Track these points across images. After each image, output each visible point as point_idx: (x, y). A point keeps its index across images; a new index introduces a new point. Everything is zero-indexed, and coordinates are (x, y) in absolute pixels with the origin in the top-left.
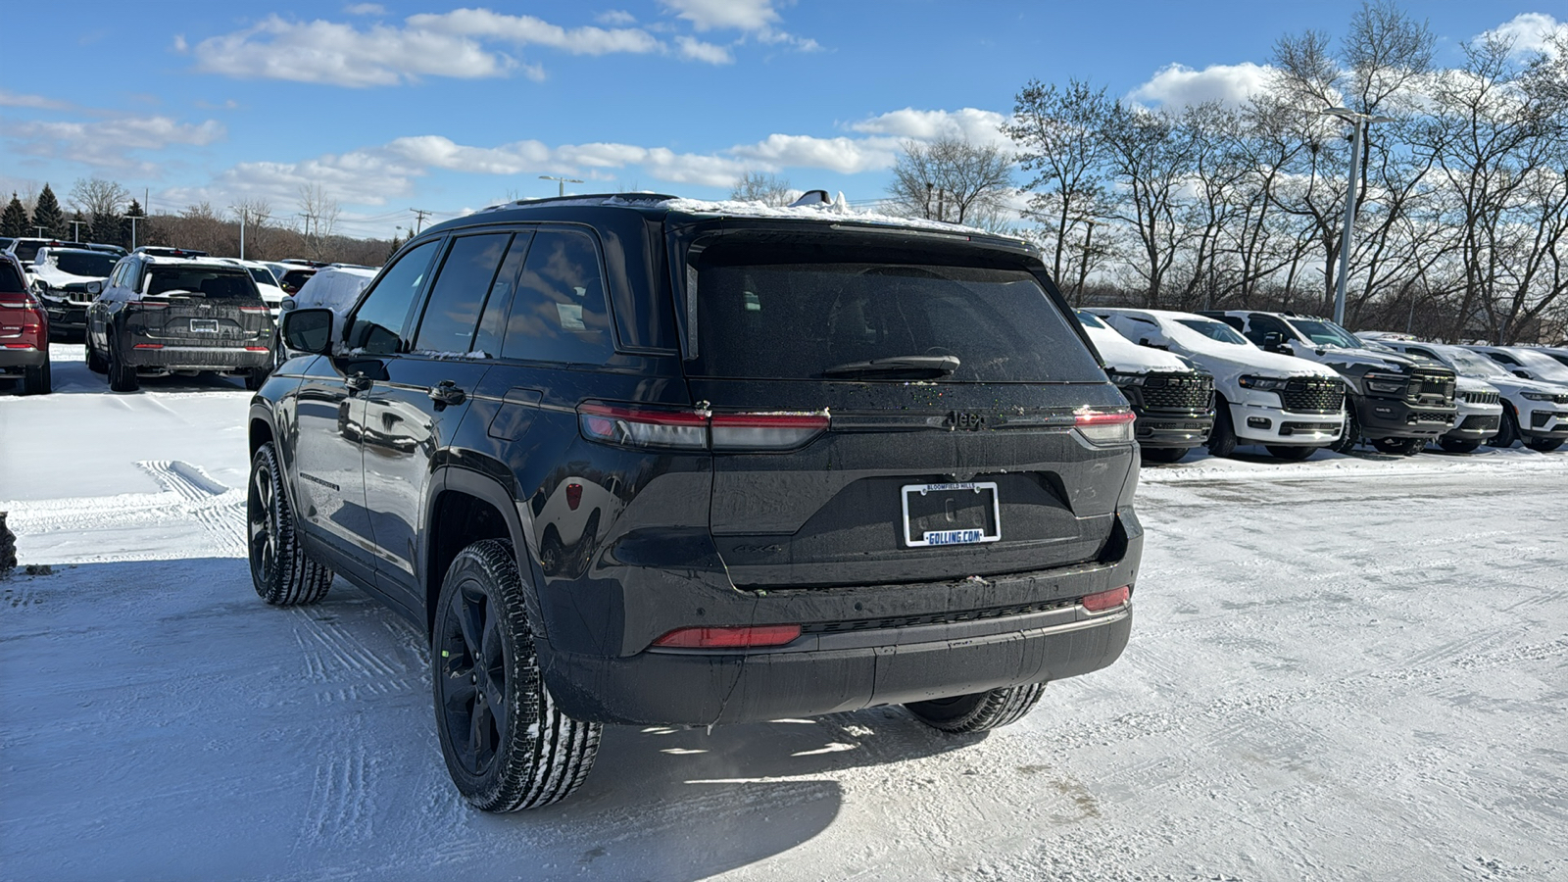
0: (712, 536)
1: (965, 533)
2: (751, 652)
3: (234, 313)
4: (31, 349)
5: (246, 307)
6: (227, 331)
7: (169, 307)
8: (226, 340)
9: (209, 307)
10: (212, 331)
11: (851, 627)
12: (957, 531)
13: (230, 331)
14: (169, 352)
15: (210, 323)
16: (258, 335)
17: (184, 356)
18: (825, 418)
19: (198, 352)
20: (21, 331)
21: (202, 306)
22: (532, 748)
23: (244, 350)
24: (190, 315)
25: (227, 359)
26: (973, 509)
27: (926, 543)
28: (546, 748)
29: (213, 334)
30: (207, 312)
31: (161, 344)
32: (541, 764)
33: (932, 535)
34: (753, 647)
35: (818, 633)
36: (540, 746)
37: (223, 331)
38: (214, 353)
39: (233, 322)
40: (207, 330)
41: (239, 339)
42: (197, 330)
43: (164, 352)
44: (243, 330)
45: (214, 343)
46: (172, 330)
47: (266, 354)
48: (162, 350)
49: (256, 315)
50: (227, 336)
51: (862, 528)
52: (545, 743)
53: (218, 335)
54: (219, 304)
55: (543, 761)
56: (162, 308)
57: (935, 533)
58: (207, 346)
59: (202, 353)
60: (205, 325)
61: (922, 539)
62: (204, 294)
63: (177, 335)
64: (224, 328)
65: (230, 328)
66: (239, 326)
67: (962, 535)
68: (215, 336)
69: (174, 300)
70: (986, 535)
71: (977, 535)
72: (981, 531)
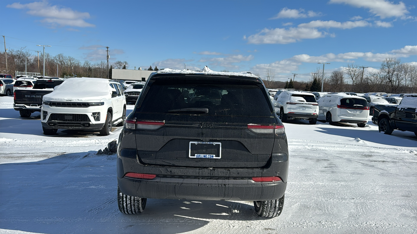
0: (137, 150)
1: (209, 155)
2: (143, 180)
11: (170, 177)
12: (206, 155)
18: (163, 123)
22: (121, 198)
26: (213, 149)
27: (195, 157)
28: (125, 199)
32: (124, 203)
33: (197, 155)
34: (144, 179)
35: (161, 177)
36: (123, 199)
51: (176, 152)
52: (124, 198)
55: (124, 202)
57: (198, 155)
61: (194, 156)
67: (207, 156)
70: (216, 157)
71: (213, 156)
72: (214, 155)
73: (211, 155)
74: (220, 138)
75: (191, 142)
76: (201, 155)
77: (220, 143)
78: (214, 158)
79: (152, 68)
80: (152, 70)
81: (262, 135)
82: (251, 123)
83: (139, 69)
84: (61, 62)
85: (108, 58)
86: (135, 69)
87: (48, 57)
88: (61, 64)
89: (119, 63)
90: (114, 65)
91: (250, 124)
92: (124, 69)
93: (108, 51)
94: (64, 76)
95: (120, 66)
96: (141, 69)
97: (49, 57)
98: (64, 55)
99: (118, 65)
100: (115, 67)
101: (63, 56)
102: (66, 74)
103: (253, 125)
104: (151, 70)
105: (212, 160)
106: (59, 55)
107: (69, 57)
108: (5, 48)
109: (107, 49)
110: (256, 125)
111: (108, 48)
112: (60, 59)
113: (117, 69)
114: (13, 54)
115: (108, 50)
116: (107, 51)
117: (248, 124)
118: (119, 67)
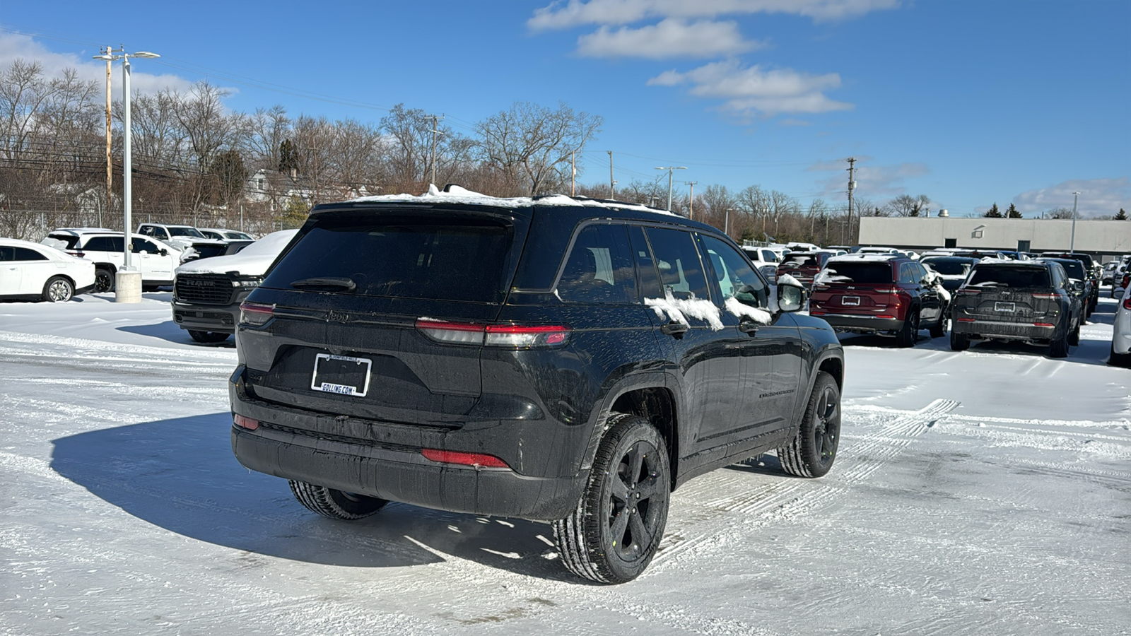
0: (247, 368)
1: (344, 388)
2: (243, 430)
3: (1027, 298)
4: (894, 319)
5: (1037, 294)
6: (1021, 311)
7: (980, 294)
8: (1019, 317)
9: (1008, 293)
10: (1010, 310)
12: (340, 386)
13: (1024, 311)
14: (977, 324)
15: (1009, 305)
16: (1045, 315)
17: (988, 328)
19: (997, 325)
20: (886, 307)
21: (1004, 293)
23: (1033, 325)
24: (995, 299)
25: (1019, 331)
26: (354, 374)
27: (321, 389)
29: (1010, 313)
30: (1007, 298)
31: (972, 318)
33: (326, 385)
34: (244, 428)
35: (264, 428)
37: (1018, 311)
38: (1009, 326)
39: (1026, 305)
40: (1006, 310)
41: (1029, 317)
42: (999, 310)
43: (975, 324)
44: (1034, 310)
45: (1010, 319)
46: (982, 310)
47: (1052, 329)
48: (974, 323)
49: (1044, 299)
50: (1020, 314)
53: (1014, 313)
54: (1017, 291)
56: (976, 294)
57: (328, 384)
58: (1004, 321)
59: (1000, 326)
60: (1005, 306)
61: (320, 386)
62: (1007, 285)
63: (985, 313)
64: (1020, 308)
65: (1023, 309)
66: (1031, 308)
67: (342, 389)
68: (1012, 315)
69: (985, 288)
70: (357, 391)
71: (351, 390)
72: (354, 388)
73: (349, 387)
74: (357, 346)
75: (319, 355)
76: (332, 385)
77: (369, 362)
78: (354, 393)
79: (999, 211)
80: (999, 216)
81: (447, 346)
82: (425, 316)
83: (941, 214)
84: (753, 207)
85: (850, 189)
86: (927, 215)
87: (722, 195)
88: (754, 211)
89: (905, 200)
90: (889, 206)
91: (424, 318)
92: (912, 216)
93: (853, 171)
94: (743, 241)
95: (906, 210)
96: (946, 215)
97: (725, 196)
98: (762, 189)
99: (901, 205)
100: (892, 211)
101: (759, 192)
102: (750, 235)
103: (431, 319)
104: (1016, 217)
105: (347, 398)
106: (750, 190)
107: (773, 193)
108: (612, 180)
109: (851, 164)
110: (436, 320)
111: (854, 163)
112: (751, 198)
113: (897, 216)
114: (638, 191)
115: (853, 166)
116: (851, 169)
117: (419, 319)
118: (902, 211)
